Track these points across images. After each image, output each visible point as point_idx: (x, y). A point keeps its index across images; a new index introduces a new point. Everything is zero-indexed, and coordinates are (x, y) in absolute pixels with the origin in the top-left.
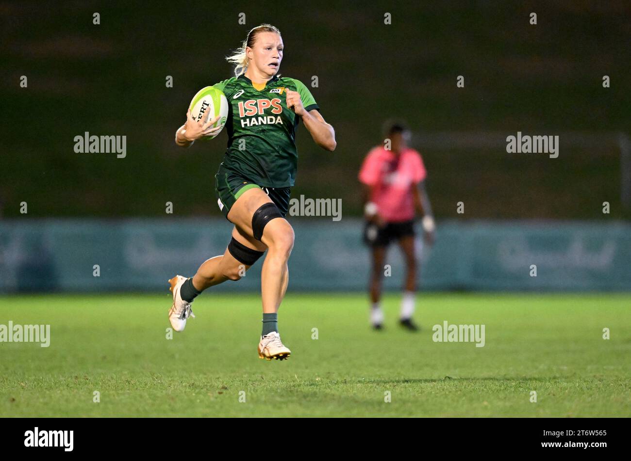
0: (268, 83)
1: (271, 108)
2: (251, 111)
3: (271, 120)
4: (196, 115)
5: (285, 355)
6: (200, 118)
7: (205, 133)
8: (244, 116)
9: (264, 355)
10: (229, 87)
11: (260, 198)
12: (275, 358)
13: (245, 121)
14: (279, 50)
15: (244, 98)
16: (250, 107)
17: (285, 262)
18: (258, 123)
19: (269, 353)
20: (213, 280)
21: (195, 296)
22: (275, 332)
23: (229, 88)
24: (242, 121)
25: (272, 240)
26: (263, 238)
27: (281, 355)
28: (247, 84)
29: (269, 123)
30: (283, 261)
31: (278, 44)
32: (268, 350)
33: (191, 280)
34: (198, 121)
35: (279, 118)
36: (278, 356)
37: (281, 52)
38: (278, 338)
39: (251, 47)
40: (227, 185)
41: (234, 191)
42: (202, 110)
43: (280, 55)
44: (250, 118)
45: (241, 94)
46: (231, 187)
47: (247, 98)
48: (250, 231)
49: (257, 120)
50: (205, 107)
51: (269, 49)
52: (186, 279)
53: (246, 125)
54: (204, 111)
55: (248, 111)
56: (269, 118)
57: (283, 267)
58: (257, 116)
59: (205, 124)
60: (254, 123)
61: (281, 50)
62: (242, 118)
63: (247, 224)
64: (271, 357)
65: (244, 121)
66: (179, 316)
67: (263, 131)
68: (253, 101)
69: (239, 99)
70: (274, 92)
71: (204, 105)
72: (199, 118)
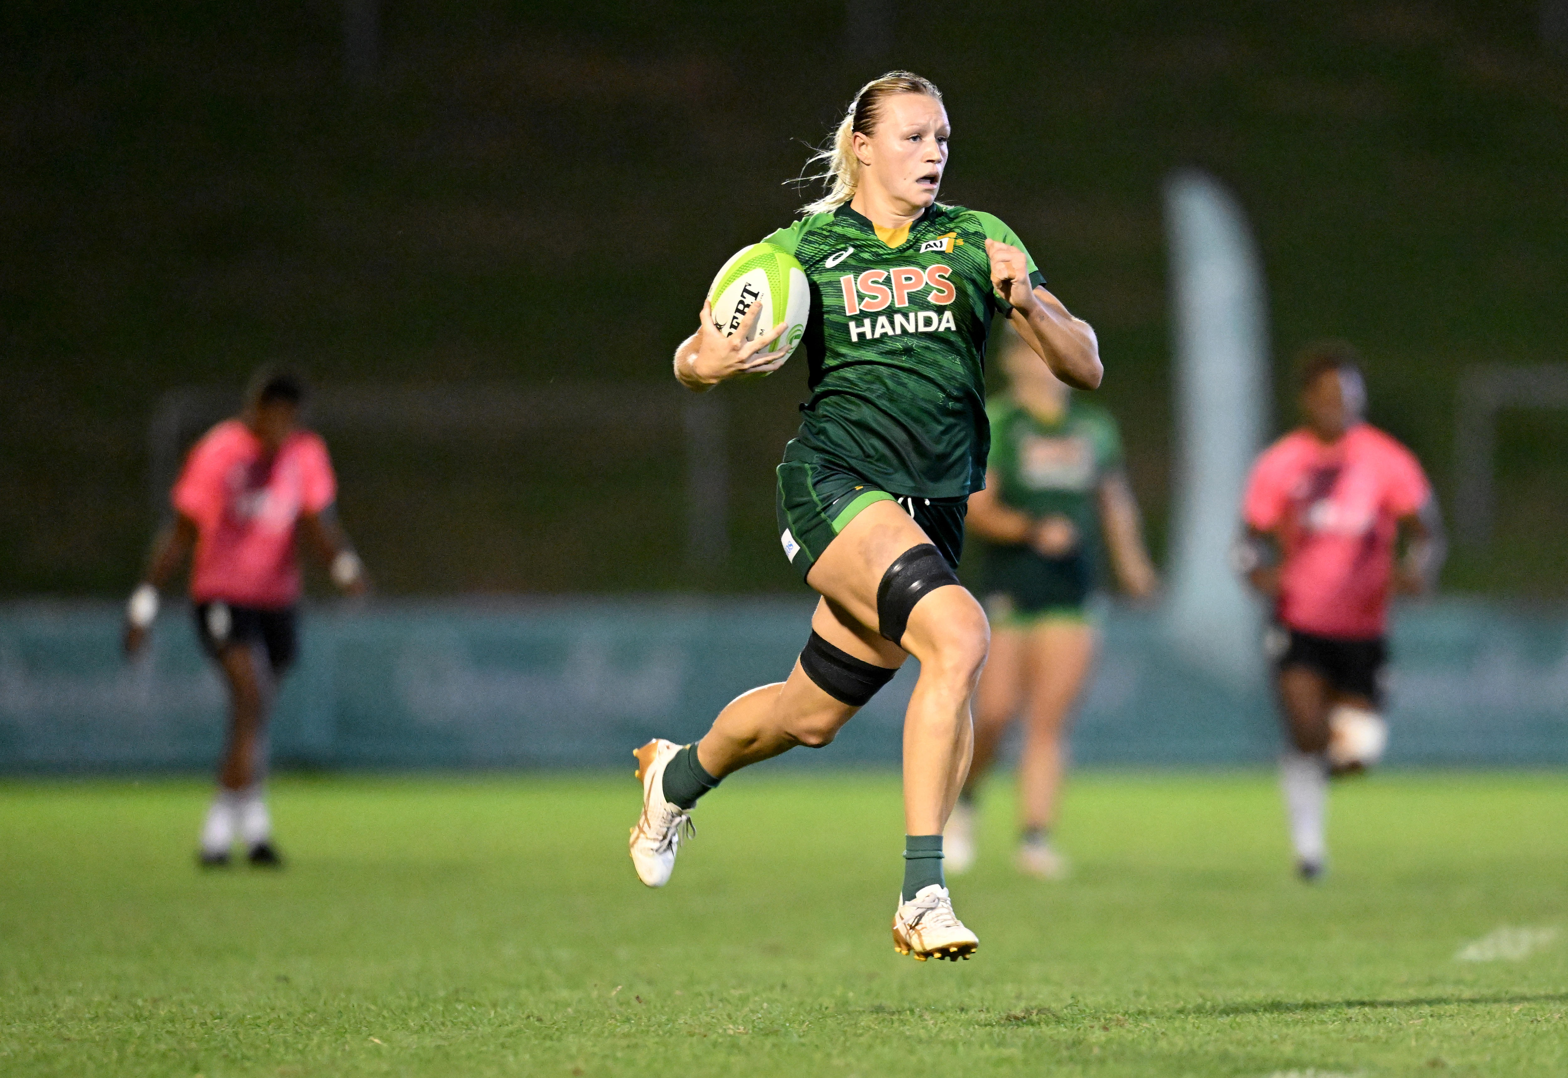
0: (913, 228)
1: (927, 291)
2: (875, 297)
3: (928, 322)
4: (725, 320)
5: (965, 950)
6: (735, 328)
7: (746, 366)
8: (858, 312)
9: (909, 947)
10: (811, 238)
11: (898, 531)
12: (937, 955)
13: (860, 324)
14: (940, 140)
15: (857, 266)
16: (873, 289)
17: (963, 704)
18: (894, 329)
19: (922, 943)
20: (756, 746)
21: (703, 790)
22: (937, 886)
23: (810, 242)
24: (852, 325)
25: (932, 645)
26: (907, 639)
27: (953, 949)
28: (861, 230)
29: (922, 329)
30: (961, 700)
31: (939, 125)
32: (920, 936)
33: (694, 749)
34: (730, 334)
35: (948, 314)
36: (944, 952)
37: (944, 146)
38: (945, 901)
39: (867, 134)
40: (809, 494)
41: (831, 511)
42: (741, 307)
43: (942, 153)
44: (874, 316)
45: (845, 255)
46: (822, 501)
47: (863, 265)
48: (871, 618)
49: (892, 323)
50: (749, 299)
51: (914, 138)
52: (678, 748)
53: (861, 335)
54: (746, 310)
55: (867, 299)
56: (922, 315)
57: (960, 715)
58: (890, 312)
59: (749, 344)
60: (883, 331)
61: (944, 140)
62: (852, 318)
63: (863, 600)
64: (928, 954)
65: (857, 327)
66: (656, 845)
67: (908, 351)
68: (880, 273)
69: (842, 267)
70: (930, 249)
71: (745, 294)
72: (732, 326)
